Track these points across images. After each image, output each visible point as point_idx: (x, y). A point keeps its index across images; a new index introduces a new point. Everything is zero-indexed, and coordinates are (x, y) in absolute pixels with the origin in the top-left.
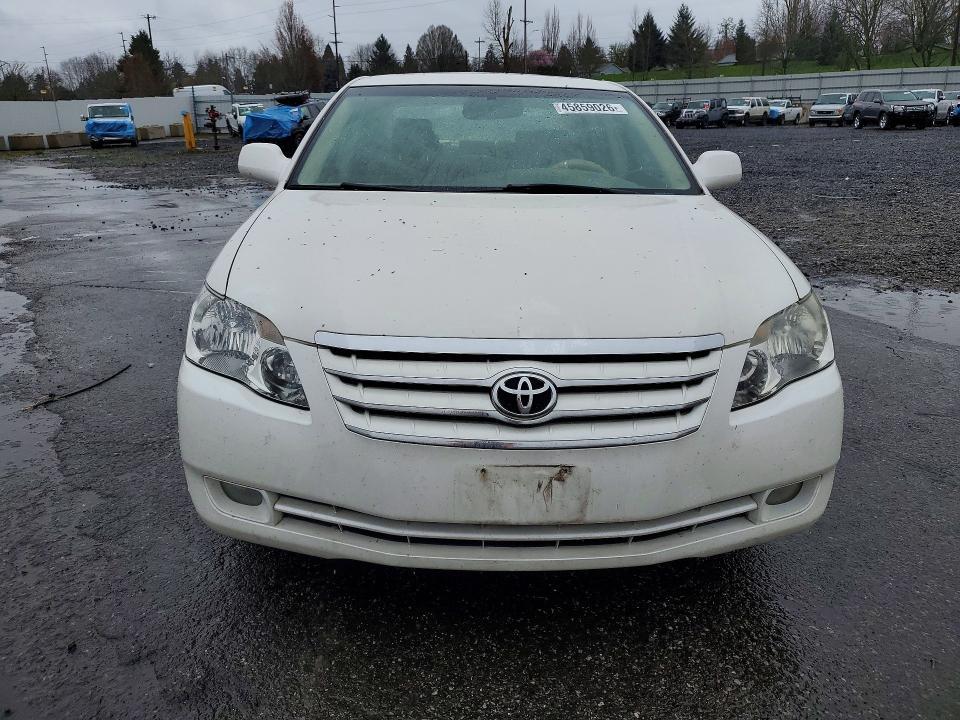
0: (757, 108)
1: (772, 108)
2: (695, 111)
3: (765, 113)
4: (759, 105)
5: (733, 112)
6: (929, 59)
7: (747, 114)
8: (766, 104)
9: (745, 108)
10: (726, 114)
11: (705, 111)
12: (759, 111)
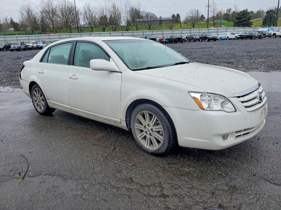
0: (34, 44)
1: (39, 44)
2: (16, 46)
3: (37, 46)
4: (35, 43)
5: (28, 46)
6: (71, 31)
7: (32, 46)
8: (37, 43)
9: (31, 45)
10: (26, 46)
11: (19, 45)
12: (35, 45)
